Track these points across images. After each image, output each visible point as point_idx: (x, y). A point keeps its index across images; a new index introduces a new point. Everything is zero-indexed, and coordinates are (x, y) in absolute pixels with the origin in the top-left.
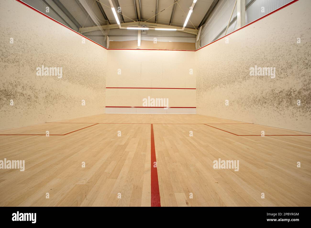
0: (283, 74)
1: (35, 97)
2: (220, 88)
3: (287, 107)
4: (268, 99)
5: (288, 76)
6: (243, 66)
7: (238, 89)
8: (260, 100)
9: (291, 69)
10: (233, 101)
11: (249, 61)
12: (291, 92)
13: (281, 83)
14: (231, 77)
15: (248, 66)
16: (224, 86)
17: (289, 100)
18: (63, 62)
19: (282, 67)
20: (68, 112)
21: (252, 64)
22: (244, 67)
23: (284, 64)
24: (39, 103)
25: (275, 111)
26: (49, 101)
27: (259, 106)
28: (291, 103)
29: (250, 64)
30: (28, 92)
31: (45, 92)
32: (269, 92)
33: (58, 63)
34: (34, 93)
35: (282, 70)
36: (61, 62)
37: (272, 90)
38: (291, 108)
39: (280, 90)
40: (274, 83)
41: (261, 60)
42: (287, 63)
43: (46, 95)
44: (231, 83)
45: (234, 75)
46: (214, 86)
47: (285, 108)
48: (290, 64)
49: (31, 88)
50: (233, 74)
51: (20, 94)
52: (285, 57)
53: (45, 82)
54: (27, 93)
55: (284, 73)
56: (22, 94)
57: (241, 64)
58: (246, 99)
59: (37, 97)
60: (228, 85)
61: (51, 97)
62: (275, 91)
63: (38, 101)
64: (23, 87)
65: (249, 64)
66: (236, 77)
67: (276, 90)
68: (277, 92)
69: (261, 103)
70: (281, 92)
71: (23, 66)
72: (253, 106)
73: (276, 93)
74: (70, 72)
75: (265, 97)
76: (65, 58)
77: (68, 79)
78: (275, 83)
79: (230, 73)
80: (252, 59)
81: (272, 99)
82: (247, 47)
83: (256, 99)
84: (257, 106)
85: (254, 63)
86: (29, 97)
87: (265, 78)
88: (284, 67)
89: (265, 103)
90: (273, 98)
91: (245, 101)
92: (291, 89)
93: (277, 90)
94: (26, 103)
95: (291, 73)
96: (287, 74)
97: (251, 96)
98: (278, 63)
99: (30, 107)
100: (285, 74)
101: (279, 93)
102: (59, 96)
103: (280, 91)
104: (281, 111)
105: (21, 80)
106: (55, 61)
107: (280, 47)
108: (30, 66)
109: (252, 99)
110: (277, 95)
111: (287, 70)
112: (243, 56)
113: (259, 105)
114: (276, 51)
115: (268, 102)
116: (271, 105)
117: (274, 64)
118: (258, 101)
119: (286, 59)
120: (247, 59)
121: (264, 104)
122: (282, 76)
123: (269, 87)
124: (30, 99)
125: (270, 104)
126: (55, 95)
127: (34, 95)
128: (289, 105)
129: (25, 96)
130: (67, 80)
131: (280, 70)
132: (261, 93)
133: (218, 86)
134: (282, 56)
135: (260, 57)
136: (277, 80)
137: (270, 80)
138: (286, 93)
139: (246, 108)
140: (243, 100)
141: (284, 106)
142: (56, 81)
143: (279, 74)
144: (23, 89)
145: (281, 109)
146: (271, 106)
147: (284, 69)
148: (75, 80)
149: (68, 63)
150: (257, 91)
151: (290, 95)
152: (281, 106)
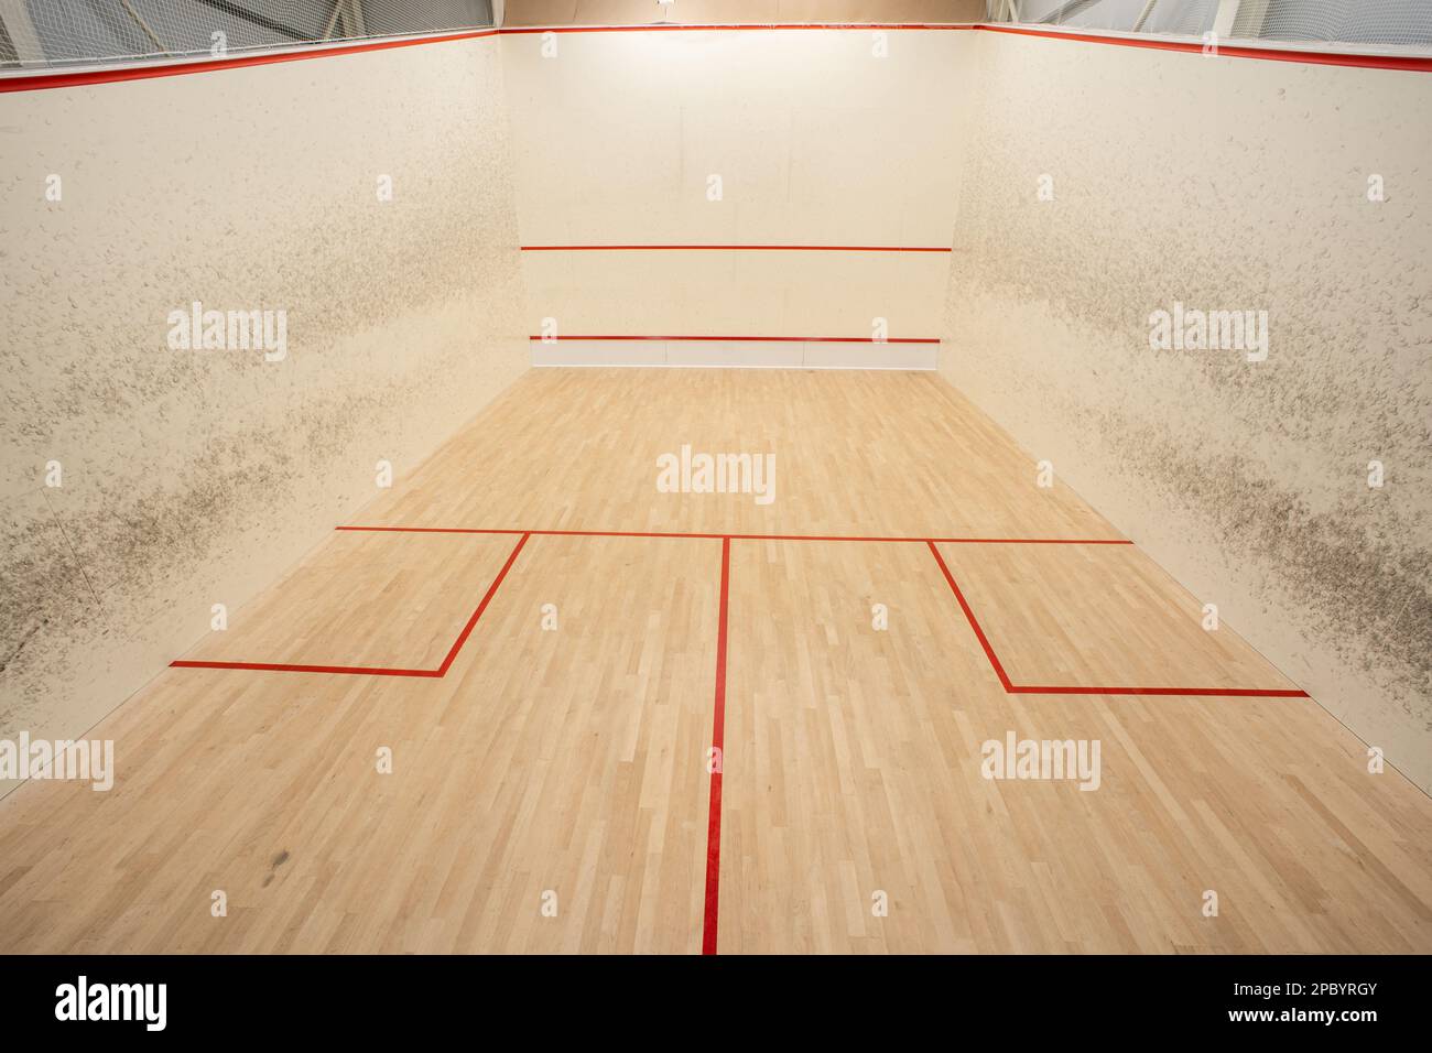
0: (1297, 416)
1: (278, 462)
2: (1054, 316)
3: (1258, 552)
4: (1209, 485)
5: (1307, 438)
6: (1169, 277)
7: (1122, 370)
8: (1181, 467)
9: (1331, 417)
10: (1087, 411)
11: (1201, 269)
12: (1290, 508)
13: (1275, 453)
14: (1106, 297)
15: (1187, 289)
16: (1069, 320)
17: (1271, 531)
18: (327, 252)
19: (1305, 386)
20: (394, 451)
21: (1203, 292)
22: (1169, 283)
23: (1316, 379)
24: (297, 474)
25: (1217, 542)
26: (324, 449)
27: (1170, 490)
28: (1272, 545)
29: (1199, 287)
30: (256, 457)
31: (304, 422)
32: (1221, 460)
33: (312, 273)
34: (271, 448)
35: (1299, 398)
36: (320, 256)
37: (1235, 459)
38: (1265, 562)
39: (1261, 475)
40: (1254, 434)
41: (1245, 296)
42: (1329, 380)
43: (309, 433)
44: (1100, 326)
45: (1123, 296)
46: (1028, 289)
47: (1248, 552)
48: (1335, 393)
49: (257, 438)
50: (1116, 286)
51: (235, 479)
52: (1332, 350)
53: (292, 384)
54: (252, 465)
55: (1301, 416)
56: (241, 476)
57: (1162, 258)
58: (1137, 433)
59: (285, 460)
60: (1086, 324)
61: (327, 427)
62: (1243, 470)
63: (294, 469)
64: (234, 450)
65: (1195, 284)
66: (1129, 311)
67: (1246, 466)
68: (1249, 478)
69: (1180, 484)
70: (1261, 485)
71: (207, 371)
72: (1152, 478)
73: (1243, 479)
74: (365, 279)
75: (1202, 470)
76: (329, 227)
77: (364, 317)
78: (1255, 437)
79: (1106, 273)
80: (1214, 266)
81: (1222, 493)
82: (1214, 186)
83: (1169, 455)
84: (1166, 487)
85: (1216, 293)
86: (262, 474)
87: (1230, 390)
88: (1311, 389)
89: (1196, 492)
90: (1227, 490)
91: (1132, 436)
92: (1296, 496)
93: (1249, 471)
94: (259, 498)
95: (1324, 433)
96: (1307, 429)
97: (1158, 435)
98: (1300, 360)
99: (277, 504)
100: (1305, 424)
101: (1254, 485)
102: (349, 408)
103: (1257, 480)
104: (1234, 553)
105: (220, 428)
106: (298, 271)
107: (1336, 289)
108: (225, 357)
109: (1158, 447)
110: (1242, 488)
111: (1316, 415)
112: (1181, 225)
113: (1172, 486)
114: (1315, 297)
115: (1205, 497)
116: (1209, 513)
117: (1285, 354)
118: (1174, 468)
119: (1330, 363)
120: (1194, 249)
121: (1189, 494)
122: (1290, 424)
123: (1230, 437)
124: (266, 479)
125: (1208, 504)
126: (338, 412)
127: (276, 456)
128: (1264, 551)
129: (250, 476)
130: (361, 326)
131: (1294, 393)
132: (1197, 444)
133: (1046, 302)
134: (1325, 334)
135: (1246, 277)
136: (1266, 430)
137: (1245, 413)
138: (1275, 499)
139: (1126, 471)
140: (1125, 432)
141: (1249, 543)
142: (325, 355)
143: (1282, 407)
144: (236, 460)
145: (1234, 546)
146: (1208, 518)
147: (1308, 401)
148: (392, 301)
149: (347, 242)
150: (1182, 426)
151: (1283, 516)
152: (1238, 537)
